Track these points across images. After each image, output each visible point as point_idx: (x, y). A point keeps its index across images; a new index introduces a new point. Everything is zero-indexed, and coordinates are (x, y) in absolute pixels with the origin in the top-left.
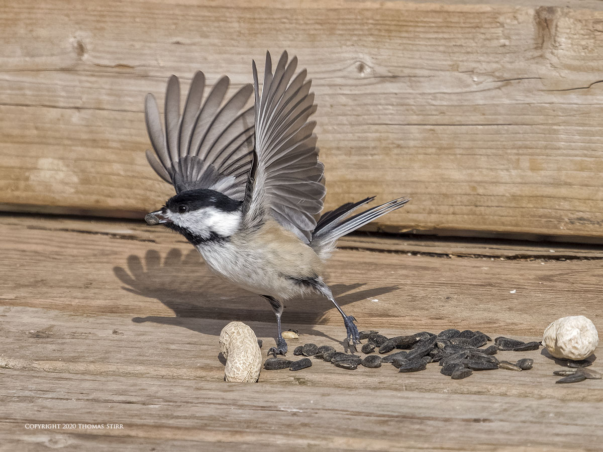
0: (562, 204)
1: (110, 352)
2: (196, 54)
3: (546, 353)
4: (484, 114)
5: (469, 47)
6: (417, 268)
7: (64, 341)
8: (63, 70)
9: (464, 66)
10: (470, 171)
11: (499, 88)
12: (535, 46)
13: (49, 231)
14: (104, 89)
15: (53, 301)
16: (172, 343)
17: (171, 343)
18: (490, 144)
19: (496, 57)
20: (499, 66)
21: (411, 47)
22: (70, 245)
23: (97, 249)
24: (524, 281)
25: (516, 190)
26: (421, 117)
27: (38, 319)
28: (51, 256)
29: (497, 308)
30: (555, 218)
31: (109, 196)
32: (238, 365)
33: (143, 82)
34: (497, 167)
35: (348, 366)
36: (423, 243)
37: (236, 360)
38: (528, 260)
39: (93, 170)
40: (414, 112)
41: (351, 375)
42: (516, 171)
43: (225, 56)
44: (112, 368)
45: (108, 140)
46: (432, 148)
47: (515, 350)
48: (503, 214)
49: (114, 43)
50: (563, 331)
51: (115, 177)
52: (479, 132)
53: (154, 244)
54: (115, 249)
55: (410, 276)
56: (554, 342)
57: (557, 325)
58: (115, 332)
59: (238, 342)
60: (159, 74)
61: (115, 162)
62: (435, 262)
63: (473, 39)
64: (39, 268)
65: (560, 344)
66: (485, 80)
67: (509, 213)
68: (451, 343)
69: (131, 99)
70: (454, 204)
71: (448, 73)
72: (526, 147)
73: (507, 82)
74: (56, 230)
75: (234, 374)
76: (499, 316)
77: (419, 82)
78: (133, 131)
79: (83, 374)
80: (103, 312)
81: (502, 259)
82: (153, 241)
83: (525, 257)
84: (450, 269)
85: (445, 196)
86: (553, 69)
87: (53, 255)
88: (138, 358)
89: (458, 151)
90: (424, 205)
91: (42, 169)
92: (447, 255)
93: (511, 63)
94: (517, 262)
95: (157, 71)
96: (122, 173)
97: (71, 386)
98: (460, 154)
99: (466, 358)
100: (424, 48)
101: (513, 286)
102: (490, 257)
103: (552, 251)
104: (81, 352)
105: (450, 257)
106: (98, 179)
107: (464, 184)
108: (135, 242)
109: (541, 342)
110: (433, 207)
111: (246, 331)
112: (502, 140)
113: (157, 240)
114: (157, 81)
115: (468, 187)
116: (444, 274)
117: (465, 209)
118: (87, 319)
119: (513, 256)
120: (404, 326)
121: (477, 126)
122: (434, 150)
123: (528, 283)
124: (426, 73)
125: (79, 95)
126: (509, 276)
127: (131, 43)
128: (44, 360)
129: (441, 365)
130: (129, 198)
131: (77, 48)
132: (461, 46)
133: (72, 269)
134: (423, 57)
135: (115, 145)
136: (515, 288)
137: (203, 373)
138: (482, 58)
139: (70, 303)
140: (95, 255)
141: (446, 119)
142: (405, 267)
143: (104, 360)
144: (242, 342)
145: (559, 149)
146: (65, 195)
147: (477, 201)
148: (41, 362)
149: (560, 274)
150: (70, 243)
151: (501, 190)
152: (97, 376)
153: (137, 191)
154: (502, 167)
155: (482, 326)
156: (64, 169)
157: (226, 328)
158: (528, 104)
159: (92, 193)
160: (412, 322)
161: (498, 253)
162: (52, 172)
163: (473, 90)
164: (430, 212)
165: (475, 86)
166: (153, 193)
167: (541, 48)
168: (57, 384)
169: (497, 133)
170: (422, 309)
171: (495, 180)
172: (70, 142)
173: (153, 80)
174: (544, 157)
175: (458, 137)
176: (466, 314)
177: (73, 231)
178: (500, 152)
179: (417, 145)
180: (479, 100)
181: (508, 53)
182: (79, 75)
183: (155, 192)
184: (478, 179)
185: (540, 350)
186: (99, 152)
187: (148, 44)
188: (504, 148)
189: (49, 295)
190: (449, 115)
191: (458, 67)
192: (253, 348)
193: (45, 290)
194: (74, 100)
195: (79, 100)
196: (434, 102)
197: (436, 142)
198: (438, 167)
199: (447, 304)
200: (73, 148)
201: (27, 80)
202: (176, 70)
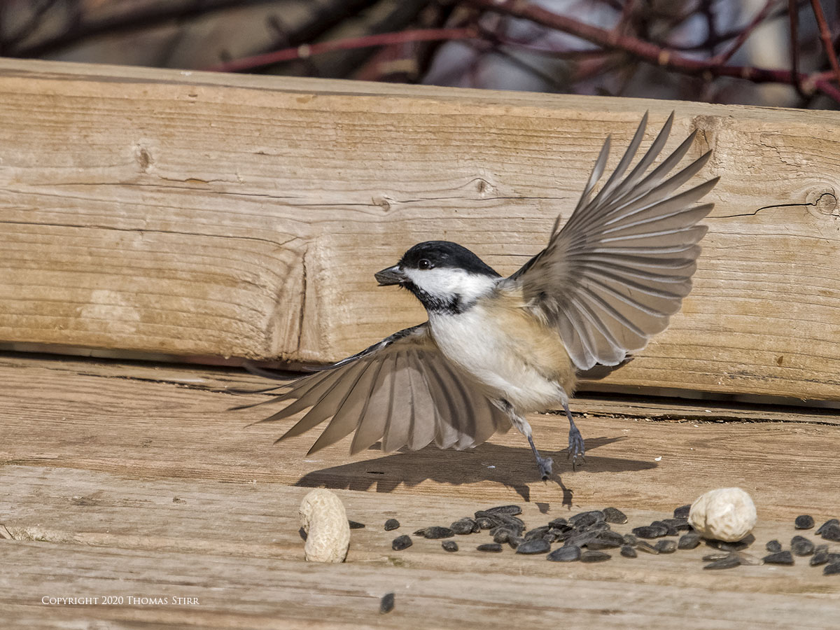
0: (720, 354)
1: (168, 524)
2: (283, 168)
6: (544, 429)
7: (114, 509)
8: (124, 184)
13: (103, 378)
14: (173, 207)
15: (103, 462)
16: (244, 515)
17: (242, 514)
21: (542, 162)
22: (127, 396)
23: (161, 401)
24: (673, 447)
27: (84, 483)
28: (104, 408)
29: (638, 478)
30: (713, 371)
31: (176, 337)
32: (321, 541)
33: (219, 200)
37: (319, 536)
38: (679, 421)
39: (157, 306)
43: (319, 170)
44: (170, 542)
45: (176, 270)
48: (650, 366)
49: (185, 153)
50: (714, 506)
51: (185, 314)
54: (182, 401)
56: (704, 519)
57: (707, 498)
58: (176, 500)
59: (322, 513)
60: (238, 191)
61: (183, 295)
64: (88, 422)
65: (710, 522)
67: (656, 364)
69: (204, 221)
74: (112, 377)
75: (316, 552)
76: (640, 488)
77: (551, 204)
78: (207, 260)
79: (135, 549)
80: (163, 476)
81: (647, 420)
83: (676, 418)
87: (107, 406)
88: (201, 531)
91: (96, 304)
92: (582, 414)
94: (666, 424)
95: (237, 187)
96: (192, 309)
97: (118, 563)
100: (558, 164)
101: (659, 452)
102: (633, 417)
103: (708, 412)
104: (133, 523)
105: (585, 417)
106: (164, 317)
108: (208, 393)
111: (332, 500)
114: (237, 198)
118: (144, 484)
119: (660, 417)
123: (677, 449)
124: (560, 194)
125: (143, 214)
126: (655, 440)
127: (206, 153)
128: (88, 532)
130: (200, 340)
131: (140, 158)
133: (129, 424)
134: (556, 174)
135: (185, 275)
136: (661, 455)
137: (280, 551)
139: (123, 465)
140: (157, 408)
143: (160, 533)
144: (326, 514)
145: (718, 287)
146: (124, 335)
148: (85, 534)
149: (716, 439)
150: (128, 393)
152: (152, 552)
153: (210, 332)
155: (619, 499)
156: (123, 303)
157: (307, 497)
159: (156, 334)
161: (642, 412)
162: (110, 307)
166: (230, 335)
168: (102, 560)
172: (131, 272)
173: (231, 198)
174: (700, 297)
176: (599, 485)
177: (133, 378)
182: (142, 190)
183: (232, 333)
186: (165, 283)
187: (226, 155)
189: (99, 454)
192: (339, 520)
193: (94, 448)
194: (137, 221)
195: (142, 221)
199: (578, 473)
200: (135, 278)
201: (80, 195)
202: (259, 185)
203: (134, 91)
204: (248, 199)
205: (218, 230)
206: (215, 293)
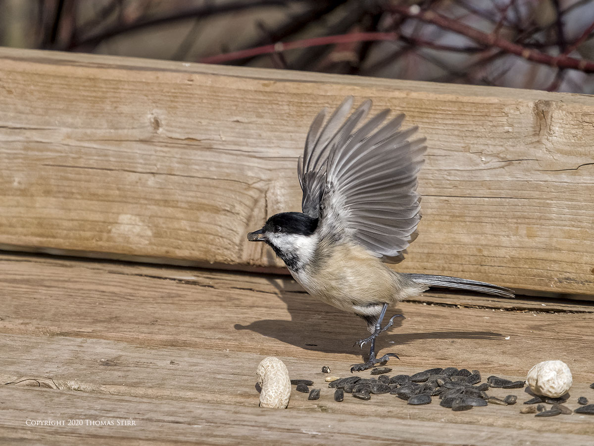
0: (552, 265)
1: (166, 379)
2: (252, 131)
3: (528, 390)
4: (490, 189)
5: (479, 132)
6: (429, 316)
7: (129, 368)
8: (142, 141)
9: (474, 148)
10: (477, 236)
11: (503, 167)
12: (534, 133)
13: (126, 276)
14: (176, 158)
15: (123, 335)
16: (219, 374)
17: (217, 373)
18: (494, 213)
19: (502, 142)
20: (503, 149)
21: (431, 130)
22: (142, 288)
23: (166, 292)
24: (518, 330)
25: (514, 253)
26: (438, 190)
27: (109, 350)
28: (126, 297)
29: (493, 351)
30: (547, 277)
31: (177, 248)
32: (271, 393)
33: (208, 153)
34: (500, 234)
35: (362, 397)
36: (437, 295)
37: (269, 390)
38: (523, 312)
39: (164, 226)
40: (433, 185)
41: (364, 404)
42: (515, 237)
43: (277, 134)
44: (167, 393)
45: (177, 201)
46: (446, 215)
47: (503, 388)
48: (504, 273)
49: (184, 120)
50: (543, 373)
51: (183, 232)
52: (486, 204)
53: (212, 289)
54: (179, 292)
55: (423, 323)
56: (536, 381)
57: (538, 368)
58: (172, 363)
59: (272, 374)
60: (221, 147)
61: (182, 219)
62: (446, 311)
63: (482, 125)
64: (113, 307)
65: (540, 384)
66: (492, 160)
67: (508, 272)
68: (451, 380)
69: (197, 167)
70: (464, 263)
71: (461, 154)
72: (524, 218)
73: (510, 162)
74: (132, 275)
75: (267, 401)
76: (494, 358)
77: (437, 160)
78: (199, 194)
79: (142, 397)
80: (165, 345)
81: (501, 310)
82: (212, 287)
83: (521, 309)
84: (457, 318)
85: (457, 256)
86: (548, 152)
87: (128, 296)
88: (188, 385)
89: (468, 219)
90: (438, 263)
91: (121, 224)
92: (456, 306)
93: (513, 146)
94: (514, 313)
95: (220, 144)
96: (188, 229)
97: (130, 407)
98: (468, 221)
99: (462, 393)
100: (442, 132)
101: (509, 333)
102: (492, 308)
103: (544, 305)
104: (142, 379)
105: (458, 308)
106: (168, 233)
107: (472, 246)
108: (198, 287)
109: (525, 382)
110: (446, 265)
111: (279, 365)
112: (504, 210)
113: (216, 286)
114: (220, 152)
115: (475, 249)
116: (452, 321)
117: (472, 268)
118: (150, 351)
119: (511, 308)
120: (414, 365)
121: (484, 199)
122: (448, 218)
123: (521, 331)
124: (443, 152)
125: (155, 162)
126: (506, 325)
127: (199, 120)
128: (110, 385)
129: (440, 398)
130: (193, 250)
131: (153, 123)
132: (472, 131)
133: (142, 308)
134: (441, 139)
135: (183, 205)
136: (510, 335)
137: (242, 400)
138: (489, 142)
139: (137, 337)
140: (162, 297)
141: (457, 192)
142: (420, 315)
143: (160, 386)
144: (275, 374)
145: (551, 219)
146: (141, 246)
147: (482, 261)
148: (108, 386)
149: (549, 325)
150: (143, 286)
151: (502, 252)
152: (154, 399)
153: (200, 244)
154: (504, 233)
155: (479, 366)
156: (140, 224)
157: (263, 362)
158: (527, 181)
159: (163, 245)
160: (421, 361)
161: (498, 305)
162: (131, 226)
163: (481, 168)
164: (444, 269)
165: (483, 165)
166: (214, 247)
167: (538, 135)
168: (119, 405)
169: (501, 205)
170: (431, 350)
171: (497, 244)
172: (146, 202)
173: (216, 152)
174: (539, 226)
175: (467, 207)
176: (466, 356)
177: (146, 276)
178: (503, 221)
179: (434, 213)
180: (486, 176)
181: (511, 138)
182: (156, 145)
183: (216, 245)
184: (484, 243)
185: (524, 389)
186: (170, 210)
187: (213, 122)
188: (506, 217)
189: (121, 329)
190: (461, 189)
191: (469, 148)
192: (284, 379)
193: (117, 325)
194: (151, 167)
195: (154, 167)
196: (449, 178)
197: (450, 211)
198: (451, 232)
199: (451, 347)
200: (149, 206)
201: (111, 148)
202: (236, 144)
203: (149, 76)
204: (227, 153)
205: (206, 174)
206: (204, 218)
